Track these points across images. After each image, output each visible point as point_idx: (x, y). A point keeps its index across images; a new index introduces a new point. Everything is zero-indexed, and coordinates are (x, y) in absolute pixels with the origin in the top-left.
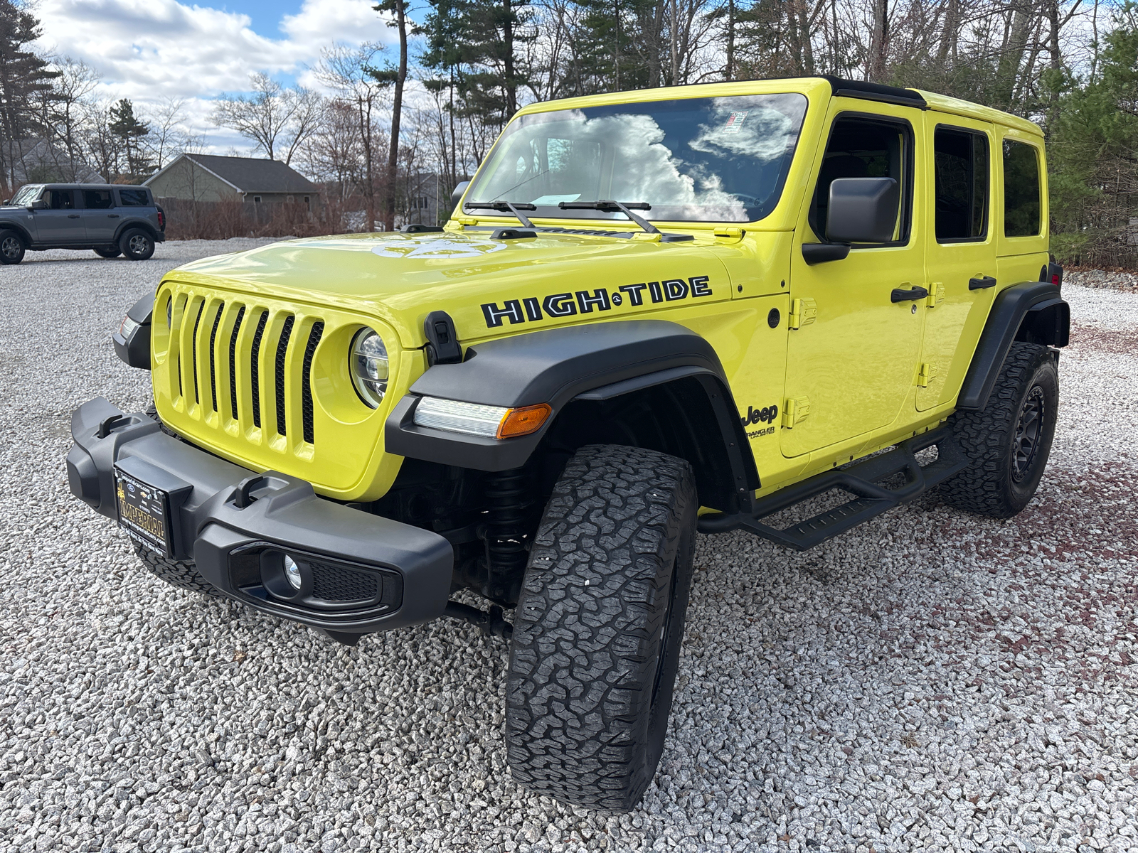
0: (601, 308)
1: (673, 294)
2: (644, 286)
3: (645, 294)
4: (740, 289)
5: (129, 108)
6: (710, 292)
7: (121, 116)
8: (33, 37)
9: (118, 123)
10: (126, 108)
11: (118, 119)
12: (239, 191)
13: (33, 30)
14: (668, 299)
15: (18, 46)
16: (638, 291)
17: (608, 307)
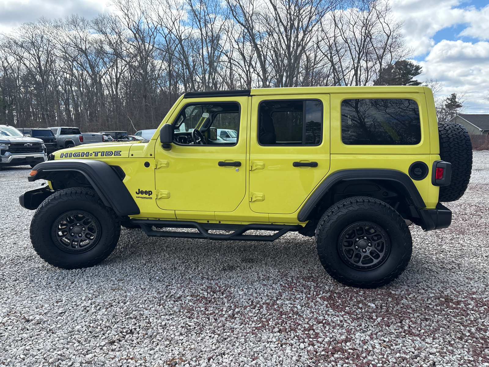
0: (86, 156)
1: (108, 154)
2: (100, 152)
3: (100, 154)
4: (132, 155)
5: (455, 97)
6: (120, 155)
7: (451, 101)
8: (419, 74)
9: (449, 104)
10: (454, 96)
11: (450, 102)
12: (480, 129)
13: (419, 71)
14: (106, 155)
15: (412, 78)
16: (98, 153)
17: (88, 156)
